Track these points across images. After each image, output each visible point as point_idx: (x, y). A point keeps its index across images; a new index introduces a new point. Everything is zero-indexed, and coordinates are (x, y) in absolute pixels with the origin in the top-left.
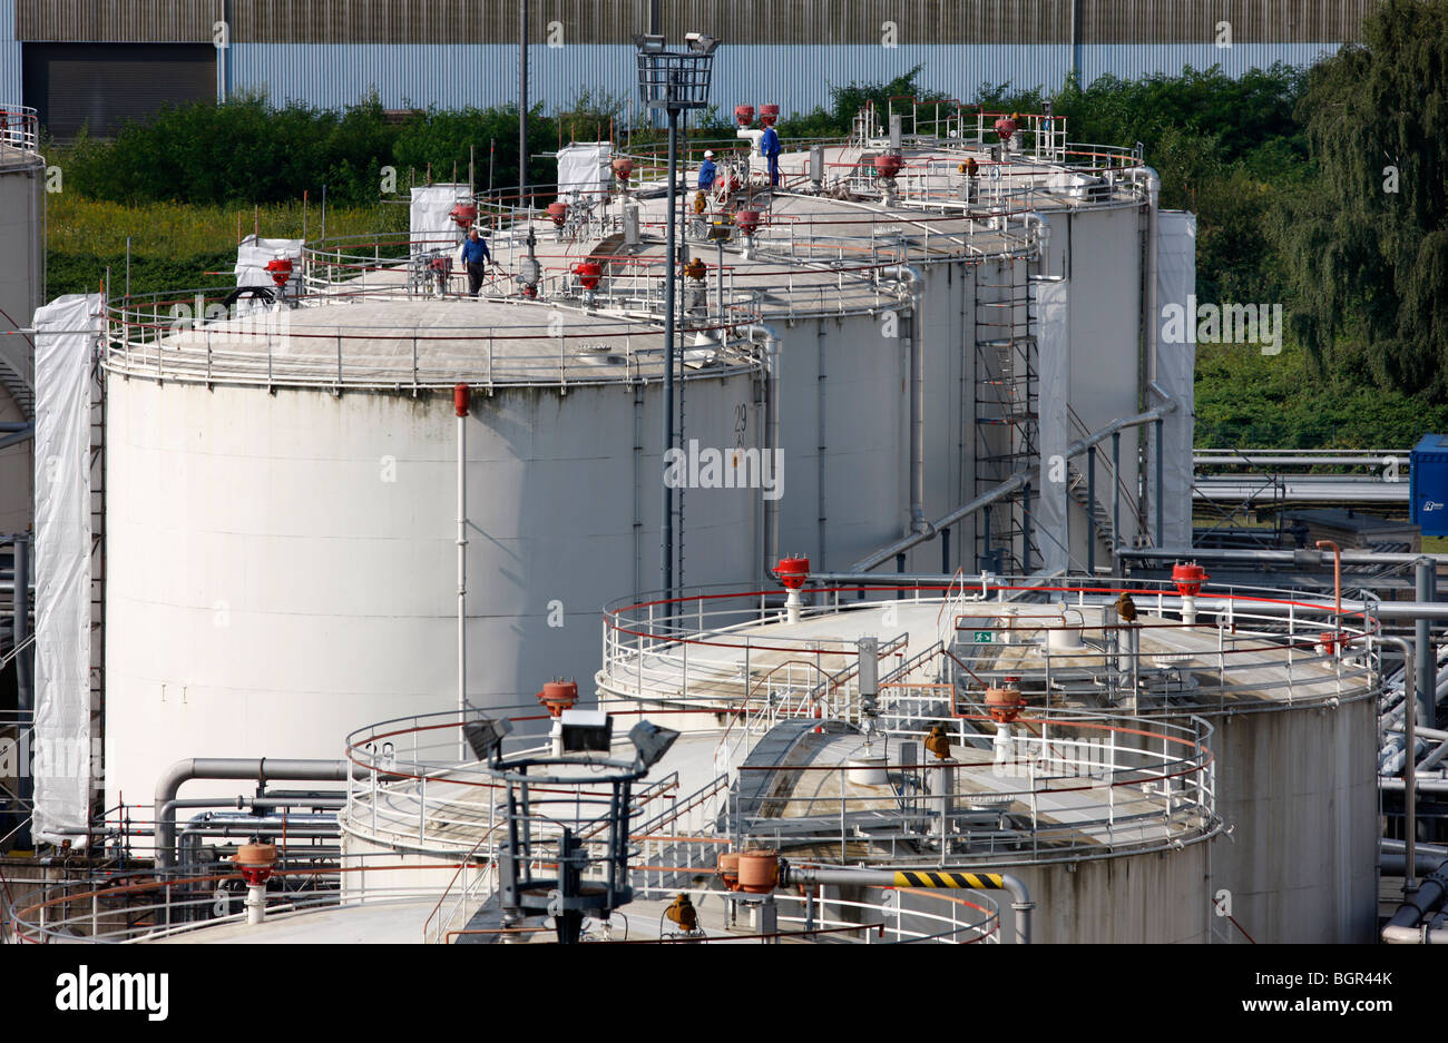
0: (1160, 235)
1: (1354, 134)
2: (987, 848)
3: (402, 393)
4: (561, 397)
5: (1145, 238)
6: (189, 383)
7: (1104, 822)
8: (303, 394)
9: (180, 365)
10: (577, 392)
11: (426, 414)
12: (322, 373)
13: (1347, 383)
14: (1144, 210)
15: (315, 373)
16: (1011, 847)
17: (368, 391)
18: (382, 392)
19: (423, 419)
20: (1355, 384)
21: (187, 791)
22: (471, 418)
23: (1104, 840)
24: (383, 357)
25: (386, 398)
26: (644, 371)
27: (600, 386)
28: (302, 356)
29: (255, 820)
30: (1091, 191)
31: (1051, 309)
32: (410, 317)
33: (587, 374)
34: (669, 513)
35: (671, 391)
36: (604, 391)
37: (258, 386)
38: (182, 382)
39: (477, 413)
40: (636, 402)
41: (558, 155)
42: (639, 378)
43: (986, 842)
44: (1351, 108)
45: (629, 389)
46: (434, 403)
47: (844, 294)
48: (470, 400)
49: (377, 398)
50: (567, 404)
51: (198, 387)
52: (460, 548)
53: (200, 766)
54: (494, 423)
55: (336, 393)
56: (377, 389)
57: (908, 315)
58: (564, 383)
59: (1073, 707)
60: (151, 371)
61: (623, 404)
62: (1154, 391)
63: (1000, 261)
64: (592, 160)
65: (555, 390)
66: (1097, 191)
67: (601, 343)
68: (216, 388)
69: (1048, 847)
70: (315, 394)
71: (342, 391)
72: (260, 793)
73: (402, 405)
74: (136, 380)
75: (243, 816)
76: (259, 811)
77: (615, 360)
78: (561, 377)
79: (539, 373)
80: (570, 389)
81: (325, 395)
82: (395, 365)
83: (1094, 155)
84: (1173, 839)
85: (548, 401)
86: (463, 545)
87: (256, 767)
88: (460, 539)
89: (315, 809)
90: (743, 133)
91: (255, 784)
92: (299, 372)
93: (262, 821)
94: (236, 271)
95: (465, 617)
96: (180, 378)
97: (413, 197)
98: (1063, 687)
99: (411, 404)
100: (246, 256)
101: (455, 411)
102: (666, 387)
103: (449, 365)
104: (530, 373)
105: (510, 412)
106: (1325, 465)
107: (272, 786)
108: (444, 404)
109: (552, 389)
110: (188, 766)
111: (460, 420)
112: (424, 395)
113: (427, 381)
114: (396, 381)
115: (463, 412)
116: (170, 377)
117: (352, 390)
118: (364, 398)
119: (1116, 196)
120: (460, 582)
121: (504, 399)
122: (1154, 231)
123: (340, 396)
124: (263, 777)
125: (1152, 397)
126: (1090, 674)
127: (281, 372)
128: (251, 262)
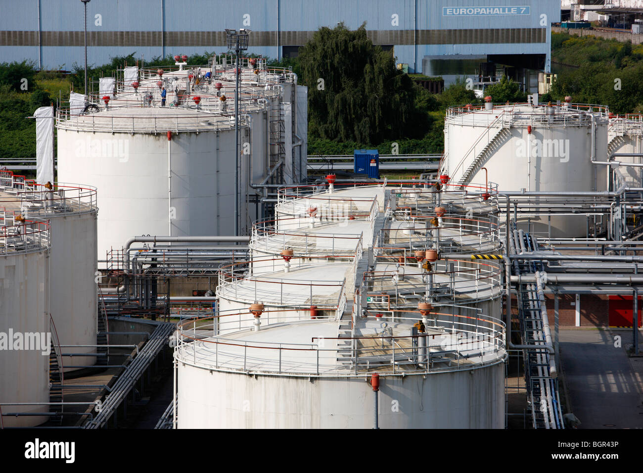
0: (297, 92)
1: (316, 66)
2: (449, 251)
3: (152, 134)
4: (197, 135)
5: (294, 91)
6: (87, 132)
7: (479, 244)
8: (122, 134)
9: (83, 126)
10: (201, 133)
11: (159, 140)
12: (128, 128)
13: (313, 137)
14: (293, 85)
15: (125, 128)
16: (455, 251)
17: (142, 133)
18: (146, 134)
19: (158, 142)
20: (315, 137)
21: (133, 246)
22: (172, 141)
23: (478, 249)
24: (144, 123)
25: (147, 135)
26: (219, 127)
27: (208, 131)
28: (121, 123)
29: (154, 254)
30: (280, 80)
31: (287, 112)
32: (148, 112)
33: (204, 128)
34: (237, 167)
35: (237, 132)
36: (208, 133)
37: (109, 132)
38: (85, 131)
39: (173, 139)
40: (217, 136)
41: (124, 70)
42: (218, 129)
43: (449, 250)
44: (314, 58)
45: (216, 132)
46: (161, 137)
47: (250, 106)
48: (172, 136)
49: (144, 135)
50: (199, 137)
51: (90, 133)
52: (169, 178)
53: (137, 238)
54: (178, 143)
55: (132, 134)
56: (144, 133)
57: (265, 112)
58: (198, 131)
59: (423, 215)
60: (75, 128)
61: (213, 137)
62: (296, 137)
63: (273, 98)
64: (134, 72)
65: (195, 133)
66: (282, 80)
67: (206, 119)
68: (96, 133)
69: (464, 251)
70: (126, 134)
71: (134, 133)
72: (155, 246)
73: (152, 137)
74: (70, 131)
75: (150, 253)
76: (155, 251)
77: (210, 124)
78: (197, 129)
79: (190, 128)
80: (199, 132)
81: (129, 135)
82: (150, 126)
83: (275, 70)
84: (495, 249)
85: (193, 136)
86: (170, 177)
87: (153, 238)
88: (169, 176)
89: (169, 250)
90: (177, 64)
91: (153, 243)
92: (120, 128)
93: (156, 254)
94: (70, 101)
95: (171, 198)
96: (84, 130)
97: (100, 81)
98: (420, 209)
99: (154, 137)
100: (72, 97)
101: (167, 139)
102: (236, 131)
103: (164, 126)
104: (188, 128)
105: (183, 139)
106: (312, 160)
107: (157, 244)
108: (164, 137)
109: (194, 132)
110: (133, 238)
111: (169, 141)
112: (158, 134)
113: (159, 130)
114: (150, 130)
115: (170, 139)
116: (82, 130)
117: (137, 133)
118: (141, 135)
119: (287, 81)
120: (169, 188)
121: (181, 136)
122: (296, 91)
123: (134, 135)
124: (155, 241)
125: (295, 139)
126: (426, 206)
127: (115, 128)
128: (74, 99)
